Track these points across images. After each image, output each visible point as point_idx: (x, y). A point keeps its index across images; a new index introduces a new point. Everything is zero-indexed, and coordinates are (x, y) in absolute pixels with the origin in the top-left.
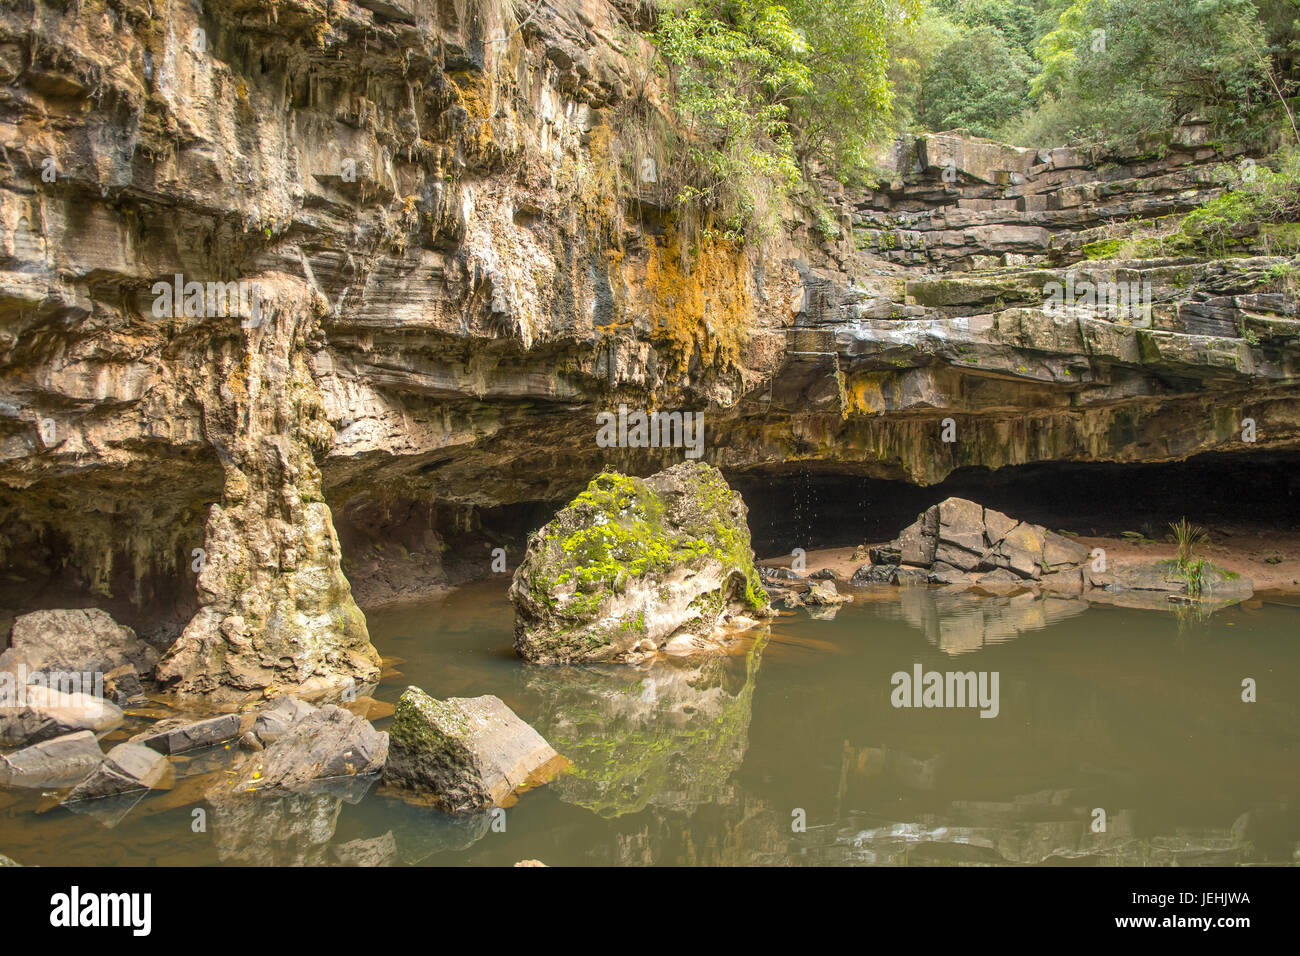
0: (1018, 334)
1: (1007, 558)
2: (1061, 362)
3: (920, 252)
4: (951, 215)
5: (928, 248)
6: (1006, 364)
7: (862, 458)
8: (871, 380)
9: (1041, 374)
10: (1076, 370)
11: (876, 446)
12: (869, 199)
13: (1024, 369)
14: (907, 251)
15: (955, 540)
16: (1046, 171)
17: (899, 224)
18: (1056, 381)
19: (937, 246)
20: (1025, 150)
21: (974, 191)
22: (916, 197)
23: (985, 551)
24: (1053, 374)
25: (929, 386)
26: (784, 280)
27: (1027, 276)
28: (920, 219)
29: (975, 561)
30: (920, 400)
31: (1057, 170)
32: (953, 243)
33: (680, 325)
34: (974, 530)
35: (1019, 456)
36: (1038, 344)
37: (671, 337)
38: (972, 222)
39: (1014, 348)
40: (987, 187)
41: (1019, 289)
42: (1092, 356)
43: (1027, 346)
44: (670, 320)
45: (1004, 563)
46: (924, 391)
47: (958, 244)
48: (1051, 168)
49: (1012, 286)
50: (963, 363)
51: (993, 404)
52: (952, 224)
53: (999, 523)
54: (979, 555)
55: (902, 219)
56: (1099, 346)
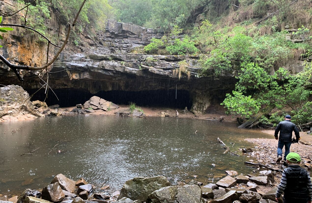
0: (102, 66)
1: (102, 107)
2: (111, 72)
3: (118, 48)
4: (126, 40)
5: (119, 47)
6: (100, 71)
7: (79, 88)
8: (77, 73)
9: (107, 74)
10: (114, 73)
11: (82, 86)
12: (110, 35)
13: (104, 73)
14: (115, 47)
15: (93, 104)
16: (147, 33)
17: (115, 41)
18: (110, 75)
19: (121, 47)
20: (145, 28)
21: (133, 36)
22: (121, 36)
23: (99, 106)
24: (110, 74)
25: (88, 75)
26: (55, 52)
27: (110, 55)
28: (119, 41)
29: (97, 108)
30: (86, 77)
31: (149, 33)
32: (124, 46)
33: (26, 60)
34: (97, 102)
35: (110, 89)
36: (106, 68)
37: (23, 62)
38: (129, 43)
39: (102, 69)
40: (136, 35)
41: (108, 57)
42: (116, 71)
43: (104, 68)
44: (23, 58)
45: (102, 108)
46: (86, 76)
47: (125, 47)
48: (148, 33)
49: (107, 57)
50: (93, 71)
51: (102, 79)
52: (126, 43)
53: (103, 101)
54: (97, 107)
55: (115, 40)
56: (117, 69)
